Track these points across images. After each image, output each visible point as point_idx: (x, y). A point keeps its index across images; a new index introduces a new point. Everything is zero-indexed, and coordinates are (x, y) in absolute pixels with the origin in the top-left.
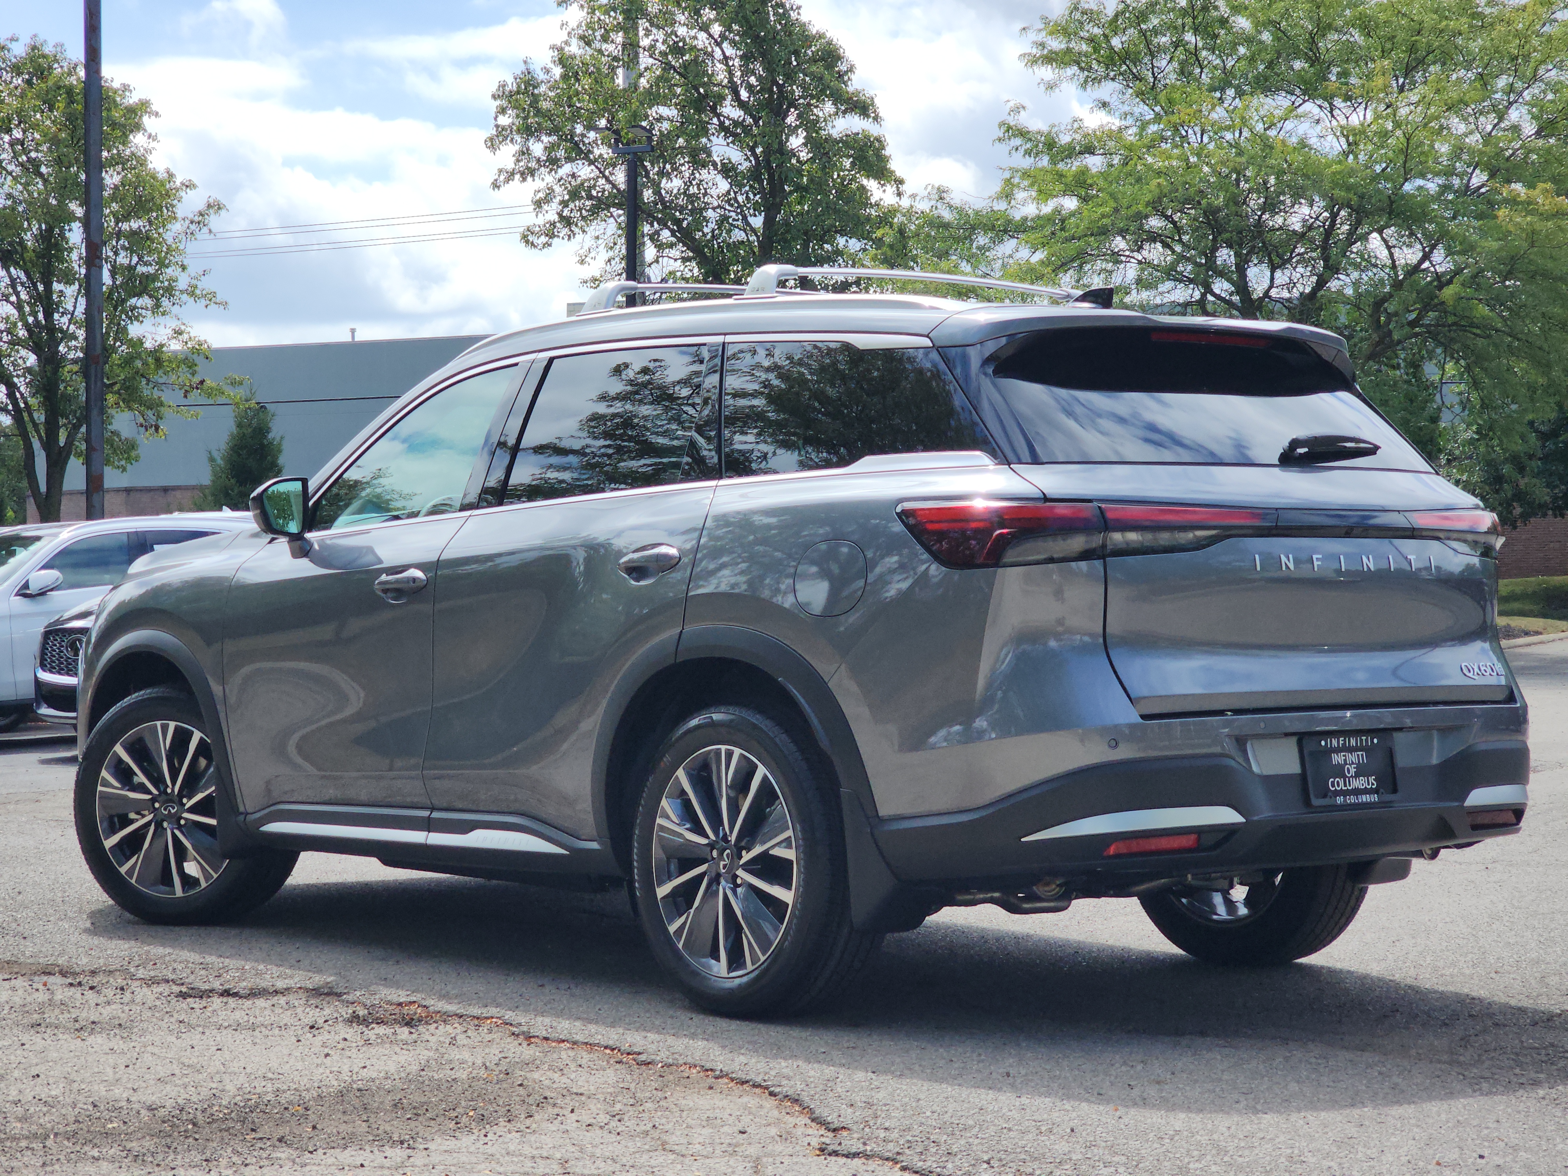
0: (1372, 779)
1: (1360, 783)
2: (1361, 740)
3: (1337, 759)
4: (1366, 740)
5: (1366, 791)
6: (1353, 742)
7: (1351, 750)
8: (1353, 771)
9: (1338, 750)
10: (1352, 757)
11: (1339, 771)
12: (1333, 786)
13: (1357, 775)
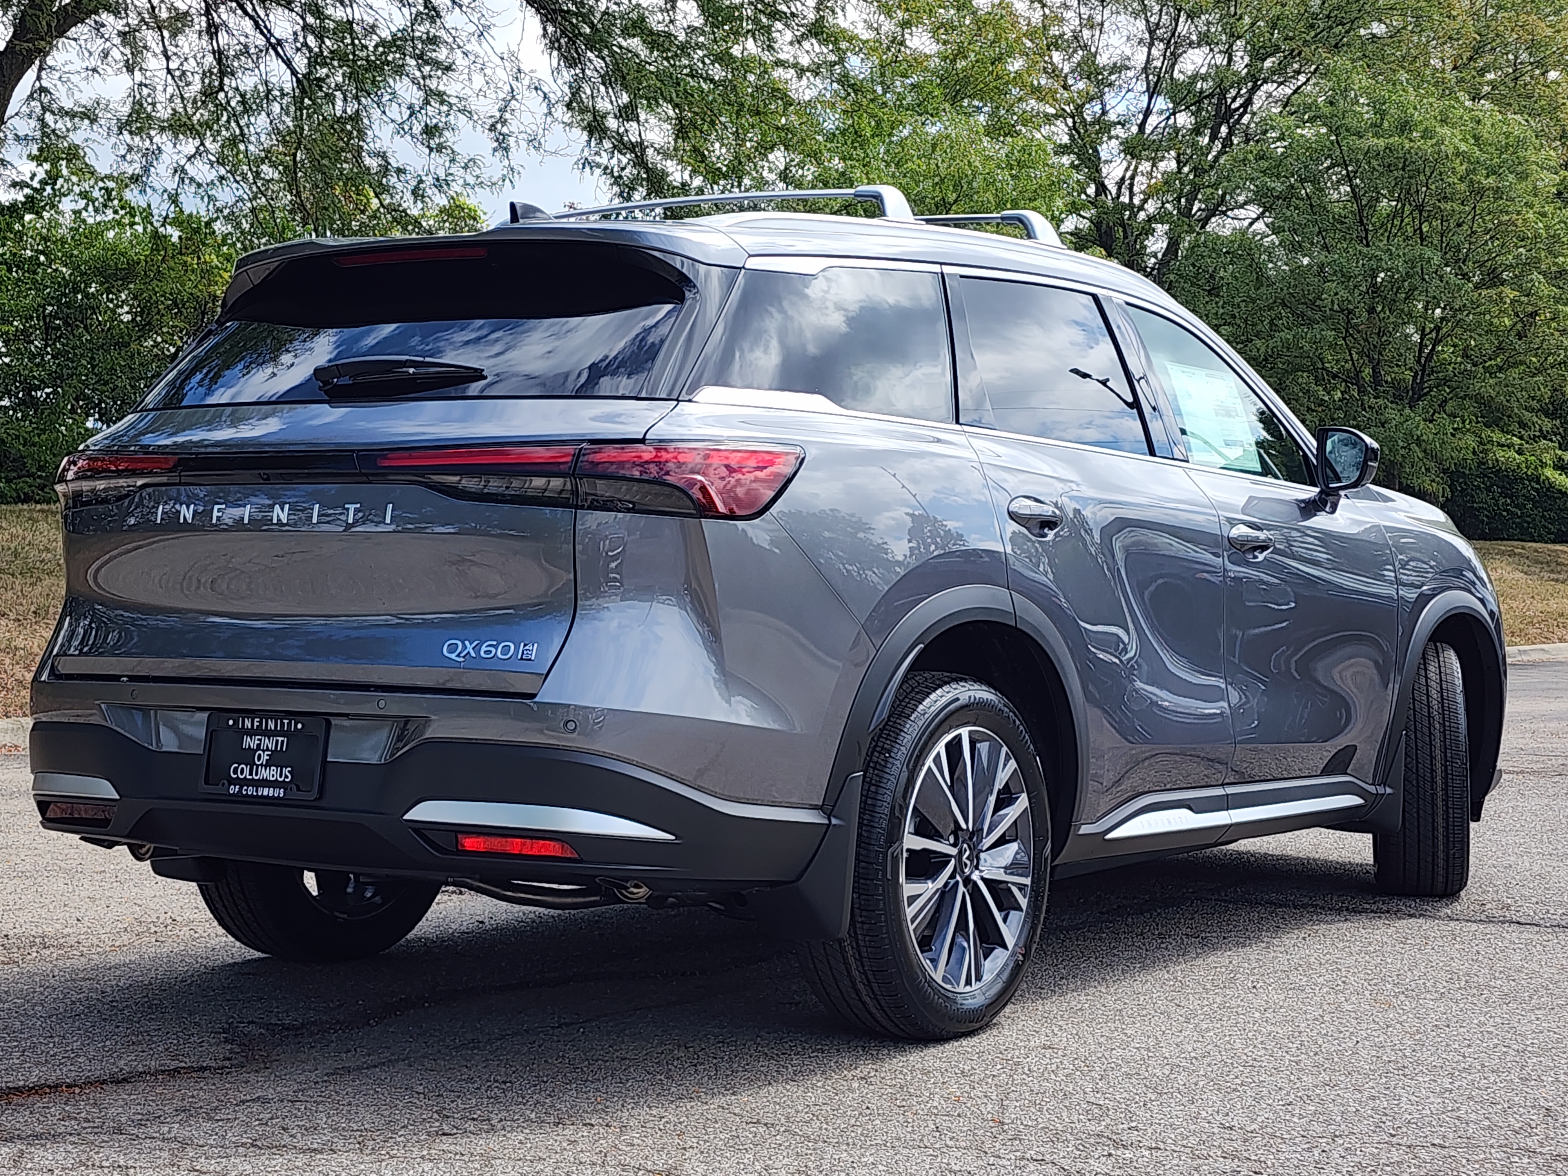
0: (286, 771)
1: (271, 773)
2: (282, 724)
3: (250, 742)
4: (289, 724)
5: (275, 784)
6: (271, 725)
7: (269, 734)
8: (265, 757)
9: (251, 733)
10: (269, 743)
11: (248, 758)
12: (235, 772)
13: (268, 765)
